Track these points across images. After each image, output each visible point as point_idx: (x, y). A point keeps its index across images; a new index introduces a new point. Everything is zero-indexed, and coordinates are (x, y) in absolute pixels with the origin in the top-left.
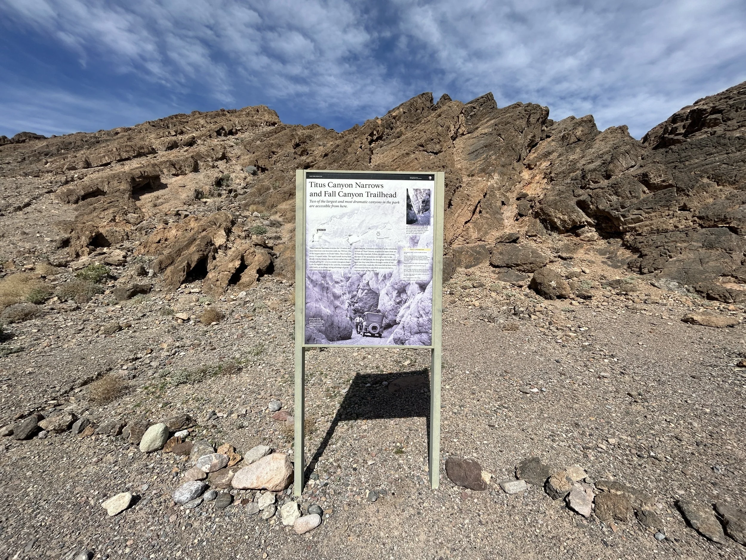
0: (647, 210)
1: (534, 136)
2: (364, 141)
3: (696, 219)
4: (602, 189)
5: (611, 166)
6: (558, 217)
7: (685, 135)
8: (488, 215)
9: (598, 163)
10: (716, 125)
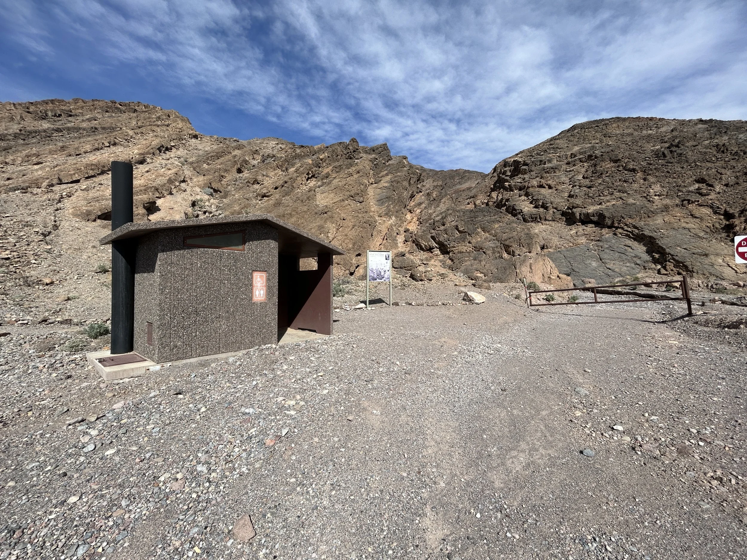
0: (457, 242)
1: (413, 192)
2: (304, 179)
3: (473, 247)
4: (441, 231)
5: (445, 220)
6: (423, 243)
7: (511, 177)
8: (390, 241)
9: (440, 217)
10: (525, 173)
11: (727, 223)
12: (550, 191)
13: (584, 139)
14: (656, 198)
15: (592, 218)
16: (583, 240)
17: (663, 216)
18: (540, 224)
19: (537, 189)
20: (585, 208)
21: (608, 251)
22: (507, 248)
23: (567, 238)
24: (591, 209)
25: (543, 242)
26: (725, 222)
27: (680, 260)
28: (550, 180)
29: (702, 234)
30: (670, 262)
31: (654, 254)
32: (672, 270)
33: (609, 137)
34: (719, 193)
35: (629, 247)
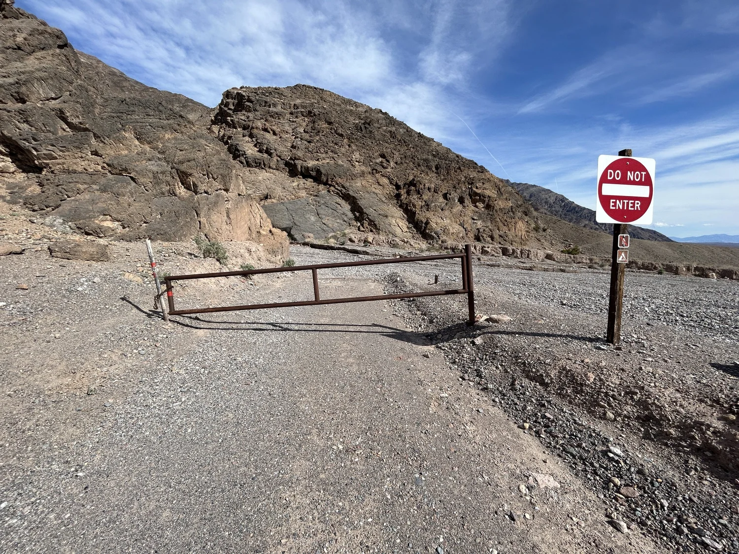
0: (61, 148)
3: (105, 165)
4: (9, 112)
7: (233, 112)
10: (250, 111)
11: (397, 192)
12: (275, 137)
13: (305, 96)
14: (357, 163)
15: (311, 172)
16: (303, 194)
17: (361, 180)
18: (264, 171)
19: (262, 132)
20: (305, 161)
21: (324, 207)
22: (184, 177)
23: (289, 189)
24: (311, 164)
25: (267, 191)
26: (396, 192)
27: (372, 219)
28: (274, 125)
29: (384, 199)
30: (366, 220)
31: (356, 213)
32: (367, 228)
33: (325, 101)
34: (393, 168)
35: (339, 204)
